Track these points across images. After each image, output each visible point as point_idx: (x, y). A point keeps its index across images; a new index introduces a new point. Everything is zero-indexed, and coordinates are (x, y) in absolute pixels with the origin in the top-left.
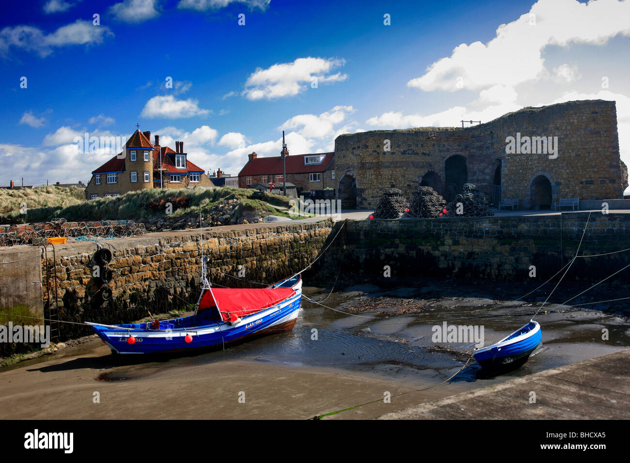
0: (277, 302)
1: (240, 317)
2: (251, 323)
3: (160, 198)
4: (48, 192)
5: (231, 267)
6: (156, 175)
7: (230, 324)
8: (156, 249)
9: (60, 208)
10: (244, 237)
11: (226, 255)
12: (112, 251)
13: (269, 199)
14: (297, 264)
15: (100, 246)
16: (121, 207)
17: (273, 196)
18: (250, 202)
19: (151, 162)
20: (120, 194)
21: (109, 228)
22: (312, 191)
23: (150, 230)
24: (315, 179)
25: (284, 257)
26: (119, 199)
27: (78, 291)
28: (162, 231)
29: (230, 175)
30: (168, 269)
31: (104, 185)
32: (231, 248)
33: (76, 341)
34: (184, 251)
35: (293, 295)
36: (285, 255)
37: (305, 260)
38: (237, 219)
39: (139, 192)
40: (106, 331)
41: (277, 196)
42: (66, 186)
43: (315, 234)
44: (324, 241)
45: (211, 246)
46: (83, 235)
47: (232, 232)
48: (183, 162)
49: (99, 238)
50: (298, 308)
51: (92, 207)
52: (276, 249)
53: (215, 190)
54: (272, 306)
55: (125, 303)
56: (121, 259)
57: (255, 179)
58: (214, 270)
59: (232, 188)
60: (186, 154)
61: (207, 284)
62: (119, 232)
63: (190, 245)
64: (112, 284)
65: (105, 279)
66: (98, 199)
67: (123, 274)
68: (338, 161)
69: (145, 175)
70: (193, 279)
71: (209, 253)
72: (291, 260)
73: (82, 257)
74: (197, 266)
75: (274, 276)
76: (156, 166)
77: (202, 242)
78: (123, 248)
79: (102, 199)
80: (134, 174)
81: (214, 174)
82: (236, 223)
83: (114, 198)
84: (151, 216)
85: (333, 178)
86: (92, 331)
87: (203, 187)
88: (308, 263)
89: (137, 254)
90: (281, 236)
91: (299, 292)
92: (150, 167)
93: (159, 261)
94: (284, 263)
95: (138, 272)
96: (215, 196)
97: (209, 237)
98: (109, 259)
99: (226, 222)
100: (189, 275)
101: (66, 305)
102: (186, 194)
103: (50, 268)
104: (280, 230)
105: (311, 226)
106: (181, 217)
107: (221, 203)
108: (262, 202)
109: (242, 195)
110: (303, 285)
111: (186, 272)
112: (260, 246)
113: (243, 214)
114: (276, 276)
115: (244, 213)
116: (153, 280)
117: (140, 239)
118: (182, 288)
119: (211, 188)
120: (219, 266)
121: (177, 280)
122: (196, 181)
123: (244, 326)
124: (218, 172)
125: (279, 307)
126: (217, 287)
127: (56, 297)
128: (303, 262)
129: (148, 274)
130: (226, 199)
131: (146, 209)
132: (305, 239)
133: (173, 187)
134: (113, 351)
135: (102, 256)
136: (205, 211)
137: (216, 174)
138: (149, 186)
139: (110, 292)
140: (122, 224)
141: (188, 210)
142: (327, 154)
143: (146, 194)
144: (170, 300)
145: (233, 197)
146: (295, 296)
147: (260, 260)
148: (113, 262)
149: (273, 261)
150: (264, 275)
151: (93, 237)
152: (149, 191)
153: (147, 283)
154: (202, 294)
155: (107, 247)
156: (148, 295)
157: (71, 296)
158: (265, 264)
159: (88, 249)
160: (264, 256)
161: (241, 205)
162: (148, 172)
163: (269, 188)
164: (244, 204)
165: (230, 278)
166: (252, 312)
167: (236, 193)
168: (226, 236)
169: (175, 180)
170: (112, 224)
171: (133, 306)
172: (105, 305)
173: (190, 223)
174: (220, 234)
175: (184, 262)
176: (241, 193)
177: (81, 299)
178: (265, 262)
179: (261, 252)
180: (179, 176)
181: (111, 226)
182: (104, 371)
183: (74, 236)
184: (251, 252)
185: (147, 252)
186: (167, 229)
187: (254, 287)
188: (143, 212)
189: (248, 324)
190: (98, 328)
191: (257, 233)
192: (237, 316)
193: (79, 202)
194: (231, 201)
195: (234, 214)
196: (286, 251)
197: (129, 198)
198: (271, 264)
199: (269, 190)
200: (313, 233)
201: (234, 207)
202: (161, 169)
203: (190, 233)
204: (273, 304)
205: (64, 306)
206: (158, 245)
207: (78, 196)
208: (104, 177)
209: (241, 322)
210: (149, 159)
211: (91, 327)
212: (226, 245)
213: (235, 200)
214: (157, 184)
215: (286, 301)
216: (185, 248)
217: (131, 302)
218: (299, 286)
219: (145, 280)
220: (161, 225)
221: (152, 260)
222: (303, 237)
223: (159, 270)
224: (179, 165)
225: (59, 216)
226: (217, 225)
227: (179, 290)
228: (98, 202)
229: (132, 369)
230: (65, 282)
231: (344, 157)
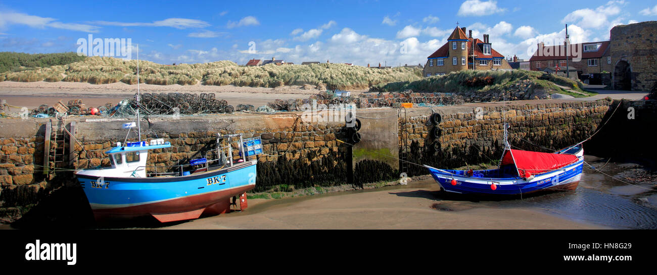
0: (563, 166)
1: (532, 175)
2: (542, 180)
3: (473, 77)
4: (401, 71)
5: (525, 133)
6: (470, 59)
7: (525, 179)
8: (471, 115)
9: (407, 82)
10: (535, 110)
11: (521, 124)
12: (441, 115)
13: (555, 80)
14: (579, 135)
15: (434, 111)
16: (446, 83)
17: (558, 77)
18: (540, 82)
19: (467, 50)
20: (446, 74)
21: (440, 98)
22: (591, 74)
23: (466, 101)
24: (593, 63)
25: (569, 129)
26: (445, 77)
27: (419, 142)
28: (474, 102)
29: (523, 60)
30: (479, 131)
31: (435, 67)
32: (526, 118)
33: (418, 177)
34: (491, 119)
35: (576, 161)
36: (569, 127)
37: (586, 132)
38: (530, 95)
39: (458, 72)
40: (438, 173)
41: (561, 77)
42: (411, 67)
43: (594, 110)
44: (603, 117)
45: (511, 116)
46: (423, 102)
47: (527, 106)
48: (489, 50)
49: (433, 105)
50: (581, 172)
51: (427, 82)
52: (562, 121)
53: (512, 72)
54: (559, 169)
55: (450, 154)
56: (447, 122)
57: (543, 64)
58: (512, 135)
59: (525, 70)
60: (491, 44)
61: (508, 146)
62: (446, 101)
63: (495, 114)
64: (441, 139)
65: (436, 135)
66: (431, 77)
67: (448, 133)
68: (613, 49)
69: (463, 59)
70: (497, 141)
71: (509, 121)
72: (574, 132)
73: (422, 118)
74: (500, 130)
75: (560, 144)
76: (470, 53)
77: (504, 113)
78: (449, 114)
79: (434, 77)
80: (455, 59)
81: (511, 59)
82: (528, 99)
83: (442, 76)
84: (466, 91)
85: (610, 62)
86: (427, 172)
87: (503, 69)
88: (588, 135)
89: (458, 118)
90: (566, 111)
91: (581, 159)
92: (466, 54)
93: (473, 125)
94: (568, 133)
95: (459, 132)
96: (513, 77)
97: (509, 108)
98: (439, 121)
99: (521, 98)
100: (494, 137)
101: (412, 151)
102: (491, 74)
103: (403, 124)
104: (565, 106)
105: (591, 103)
106: (488, 92)
107: (517, 82)
108: (549, 82)
109: (533, 77)
110: (585, 153)
111: (491, 135)
112: (549, 118)
113: (533, 92)
114: (561, 144)
115: (536, 91)
116: (469, 139)
117: (460, 107)
118: (489, 147)
119: (510, 70)
120: (516, 132)
121: (485, 140)
122: (498, 65)
123: (536, 182)
124: (514, 58)
125: (564, 170)
126: (514, 148)
127: (406, 145)
128: (584, 133)
129: (466, 134)
130: (521, 79)
131: (463, 85)
132: (586, 114)
133: (482, 69)
134: (441, 188)
135: (435, 118)
136: (506, 88)
137: (513, 59)
138: (465, 68)
139: (439, 145)
140: (448, 95)
141: (493, 87)
142: (603, 42)
143: (463, 73)
144: (480, 155)
145: (526, 78)
146: (578, 162)
147: (548, 130)
148: (442, 123)
149: (559, 131)
150: (551, 142)
151: (429, 105)
152: (465, 71)
153: (464, 141)
154: (504, 153)
155: (438, 112)
156: (465, 150)
157: (415, 145)
158: (552, 133)
159: (426, 113)
160: (551, 126)
161: (532, 84)
162: (465, 57)
163: (554, 71)
164: (535, 84)
165: (525, 142)
166: (543, 171)
167: (529, 75)
168: (522, 108)
169: (483, 64)
170: (442, 95)
171: (454, 157)
172: (436, 154)
173: (494, 97)
174: (517, 106)
175: (491, 127)
176: (533, 75)
177: (421, 148)
178: (552, 131)
179: (549, 123)
180: (485, 60)
181: (441, 97)
182: (436, 202)
183: (417, 103)
184: (542, 123)
185: (465, 117)
186: (477, 100)
187: (544, 151)
188: (461, 88)
189: (539, 181)
190: (432, 170)
191: (546, 108)
192: (530, 174)
193: (419, 79)
194: (525, 81)
195: (527, 92)
196: (570, 123)
197: (452, 77)
198: (557, 134)
199: (555, 73)
200: (592, 110)
201: (527, 85)
202: (474, 55)
203: (495, 104)
204: (560, 167)
205: (411, 152)
206: (472, 112)
207: (418, 74)
208: (435, 61)
209: (533, 179)
210: (465, 47)
211: (427, 169)
212: (521, 116)
213: (528, 80)
214: (470, 67)
215: (571, 166)
216: (492, 117)
217: (454, 154)
218: (581, 153)
219: (463, 139)
220: (474, 98)
221: (468, 124)
222: (584, 113)
223: (473, 132)
224: (486, 53)
225: (408, 88)
226: (514, 100)
227: (486, 148)
228: (431, 79)
229: (455, 204)
230: (412, 135)
231: (619, 45)
